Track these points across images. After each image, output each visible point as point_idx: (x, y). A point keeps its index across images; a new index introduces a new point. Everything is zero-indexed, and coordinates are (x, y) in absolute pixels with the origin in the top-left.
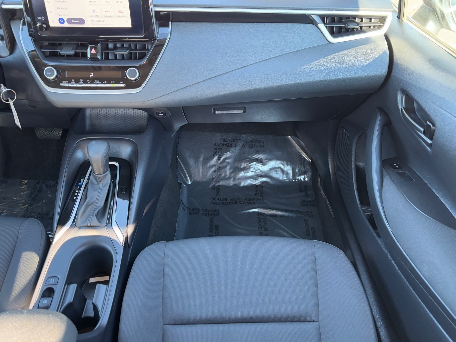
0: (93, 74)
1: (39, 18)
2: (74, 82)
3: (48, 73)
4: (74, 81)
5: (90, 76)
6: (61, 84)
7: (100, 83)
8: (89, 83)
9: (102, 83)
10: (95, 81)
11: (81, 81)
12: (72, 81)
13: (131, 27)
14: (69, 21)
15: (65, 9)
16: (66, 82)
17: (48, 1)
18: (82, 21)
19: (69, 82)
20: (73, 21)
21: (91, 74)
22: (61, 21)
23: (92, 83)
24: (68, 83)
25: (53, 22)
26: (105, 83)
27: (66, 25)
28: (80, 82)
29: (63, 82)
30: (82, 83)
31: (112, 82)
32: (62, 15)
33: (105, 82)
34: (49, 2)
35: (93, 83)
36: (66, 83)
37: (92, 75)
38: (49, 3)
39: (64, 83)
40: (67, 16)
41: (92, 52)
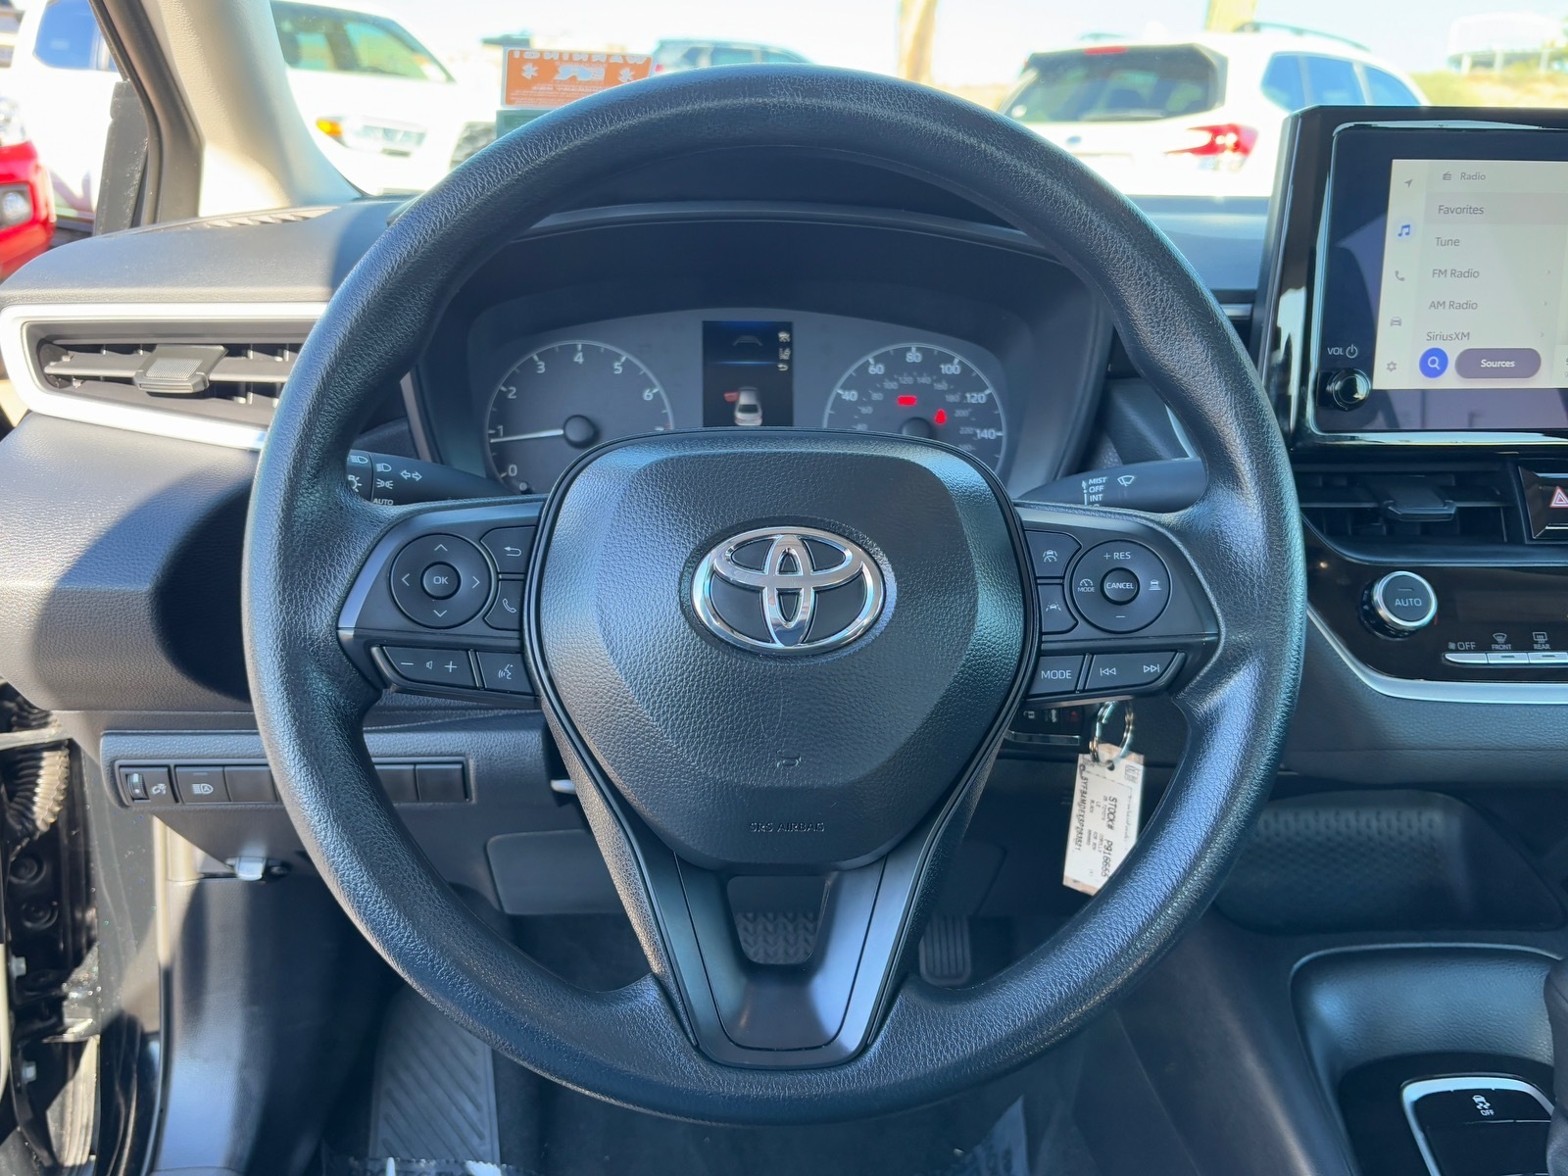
1: (1334, 349)
2: (1504, 646)
3: (1398, 602)
4: (1506, 643)
6: (1450, 657)
11: (1541, 639)
12: (1497, 643)
14: (1470, 362)
15: (1469, 305)
16: (1466, 645)
17: (1397, 273)
18: (1528, 361)
19: (1485, 647)
20: (1485, 364)
22: (1433, 362)
24: (1478, 650)
25: (1392, 366)
27: (1450, 380)
29: (1452, 646)
30: (1542, 647)
32: (1442, 338)
34: (1400, 276)
36: (1465, 651)
38: (1402, 279)
39: (1457, 651)
40: (1465, 339)
41: (1553, 505)
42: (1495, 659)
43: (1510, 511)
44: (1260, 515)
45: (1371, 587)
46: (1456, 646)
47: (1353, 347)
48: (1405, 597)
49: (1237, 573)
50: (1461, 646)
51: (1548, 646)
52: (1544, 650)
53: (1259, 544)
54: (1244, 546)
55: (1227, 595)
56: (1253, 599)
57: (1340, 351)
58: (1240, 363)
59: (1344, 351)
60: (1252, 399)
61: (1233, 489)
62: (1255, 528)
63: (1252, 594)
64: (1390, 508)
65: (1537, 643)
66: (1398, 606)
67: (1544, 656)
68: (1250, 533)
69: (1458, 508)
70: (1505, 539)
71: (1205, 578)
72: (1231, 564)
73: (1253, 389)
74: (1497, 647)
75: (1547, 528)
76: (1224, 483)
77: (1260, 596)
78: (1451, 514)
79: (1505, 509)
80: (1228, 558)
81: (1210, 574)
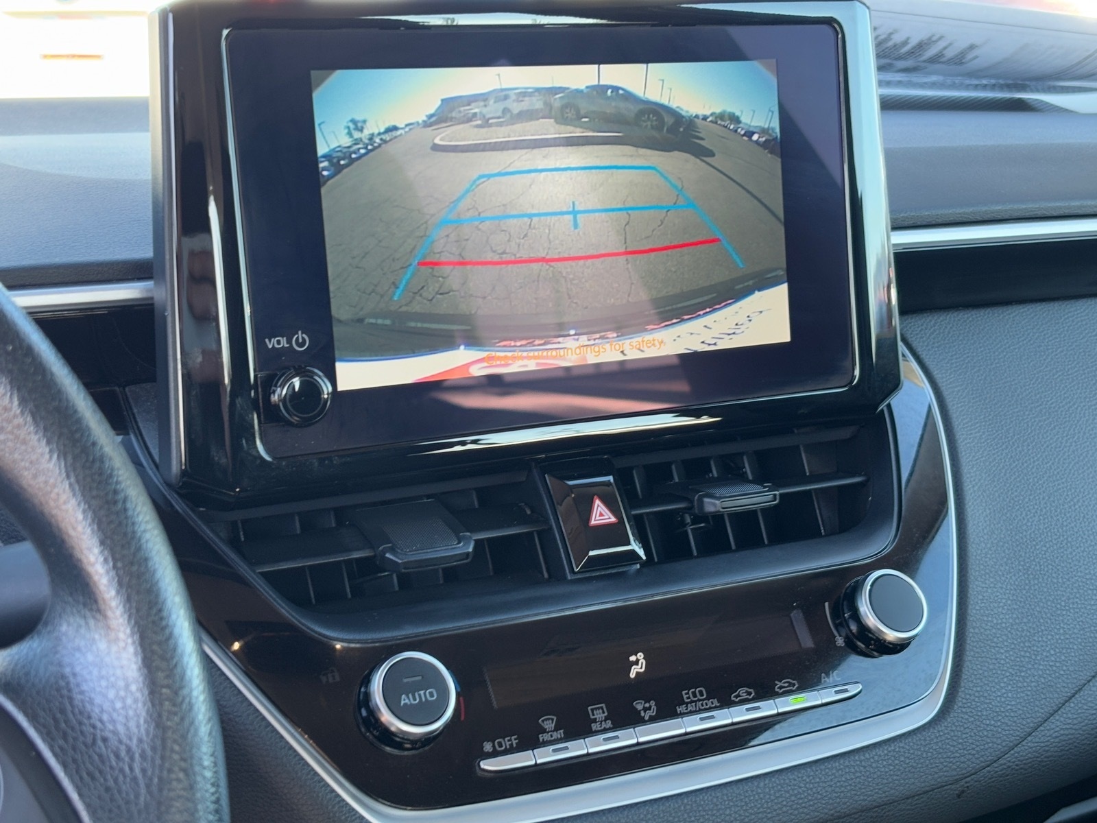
0: (640, 655)
1: (274, 340)
2: (556, 735)
3: (404, 700)
4: (556, 729)
5: (632, 675)
6: (488, 765)
7: (716, 703)
8: (653, 720)
9: (726, 703)
10: (682, 702)
11: (599, 714)
12: (544, 731)
13: (784, 336)
16: (506, 743)
19: (530, 742)
21: (633, 658)
23: (667, 712)
24: (521, 747)
26: (744, 696)
28: (594, 727)
29: (488, 747)
30: (604, 725)
31: (780, 684)
33: (742, 692)
35: (673, 715)
36: (506, 751)
37: (639, 665)
39: (495, 754)
41: (593, 522)
42: (545, 756)
43: (546, 535)
44: (130, 641)
45: (367, 681)
46: (494, 746)
47: (300, 335)
48: (412, 689)
49: (105, 740)
50: (500, 745)
51: (609, 724)
52: (605, 730)
53: (133, 688)
54: (111, 694)
55: (93, 778)
56: (135, 779)
57: (284, 343)
58: (67, 408)
59: (289, 342)
60: (94, 461)
61: (85, 605)
62: (125, 662)
63: (131, 769)
64: (388, 555)
65: (595, 721)
66: (405, 704)
67: (605, 740)
68: (119, 672)
69: (476, 541)
70: (546, 575)
71: (55, 755)
72: (94, 727)
73: (94, 444)
74: (546, 737)
75: (592, 553)
76: (71, 594)
77: (144, 771)
78: (468, 554)
79: (539, 533)
80: (89, 717)
81: (62, 748)
